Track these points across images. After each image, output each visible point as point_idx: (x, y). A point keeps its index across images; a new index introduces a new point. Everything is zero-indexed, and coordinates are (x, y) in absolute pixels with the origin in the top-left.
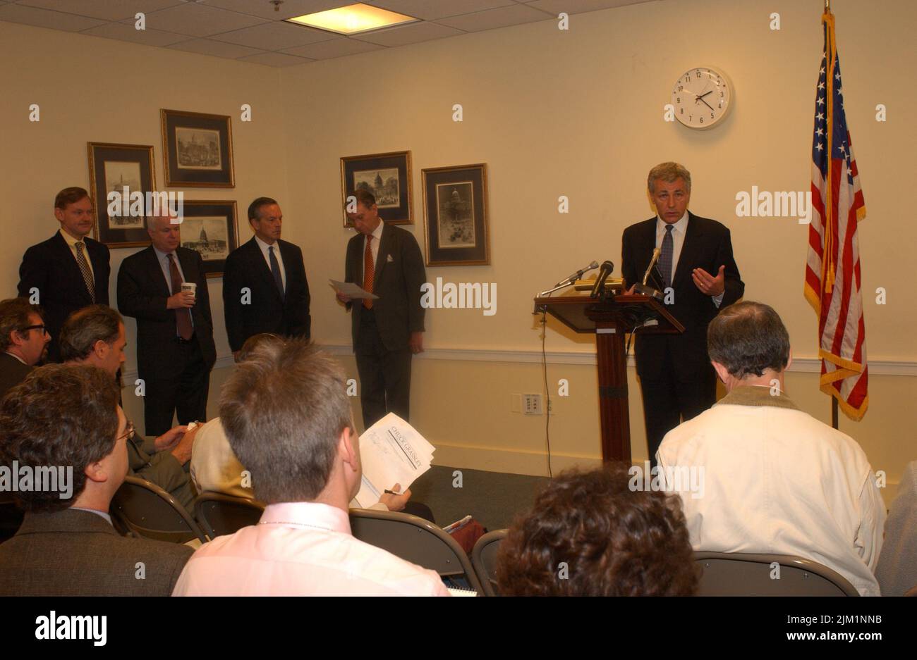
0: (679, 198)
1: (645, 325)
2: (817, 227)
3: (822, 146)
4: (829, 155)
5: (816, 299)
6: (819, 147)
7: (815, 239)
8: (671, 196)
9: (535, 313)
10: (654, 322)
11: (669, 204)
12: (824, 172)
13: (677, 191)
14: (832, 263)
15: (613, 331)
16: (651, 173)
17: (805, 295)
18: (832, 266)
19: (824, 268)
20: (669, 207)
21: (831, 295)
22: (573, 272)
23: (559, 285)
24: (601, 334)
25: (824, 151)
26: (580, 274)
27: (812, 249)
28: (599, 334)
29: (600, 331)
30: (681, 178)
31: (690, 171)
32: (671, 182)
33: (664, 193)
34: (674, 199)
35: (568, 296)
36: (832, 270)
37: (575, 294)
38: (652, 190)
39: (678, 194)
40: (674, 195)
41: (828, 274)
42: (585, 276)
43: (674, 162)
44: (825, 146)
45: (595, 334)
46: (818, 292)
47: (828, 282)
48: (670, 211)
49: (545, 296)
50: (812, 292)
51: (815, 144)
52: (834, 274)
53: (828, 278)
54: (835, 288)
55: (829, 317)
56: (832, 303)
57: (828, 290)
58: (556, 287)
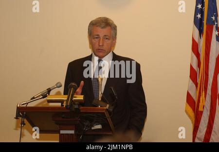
0: (107, 40)
1: (93, 128)
2: (195, 67)
3: (201, 16)
4: (205, 22)
5: (192, 114)
6: (199, 16)
7: (193, 75)
8: (101, 39)
9: (17, 118)
10: (99, 127)
11: (99, 43)
12: (201, 32)
13: (105, 36)
14: (203, 92)
15: (72, 132)
16: (91, 22)
17: (186, 111)
18: (203, 93)
19: (198, 94)
20: (99, 46)
21: (202, 112)
22: (44, 89)
23: (34, 98)
24: (63, 134)
25: (202, 19)
26: (49, 90)
27: (191, 81)
28: (62, 134)
29: (62, 132)
30: (109, 27)
31: (117, 25)
32: (103, 28)
33: (97, 37)
34: (103, 40)
35: (40, 106)
36: (203, 96)
37: (46, 105)
38: (91, 34)
39: (107, 38)
40: (103, 38)
41: (201, 99)
42: (52, 93)
43: (107, 17)
44: (202, 16)
45: (58, 135)
46: (194, 110)
47: (201, 104)
48: (100, 48)
49: (23, 106)
50: (190, 110)
51: (196, 14)
52: (204, 98)
53: (201, 101)
54: (205, 107)
55: (200, 127)
56: (202, 118)
57: (200, 109)
58: (31, 99)
